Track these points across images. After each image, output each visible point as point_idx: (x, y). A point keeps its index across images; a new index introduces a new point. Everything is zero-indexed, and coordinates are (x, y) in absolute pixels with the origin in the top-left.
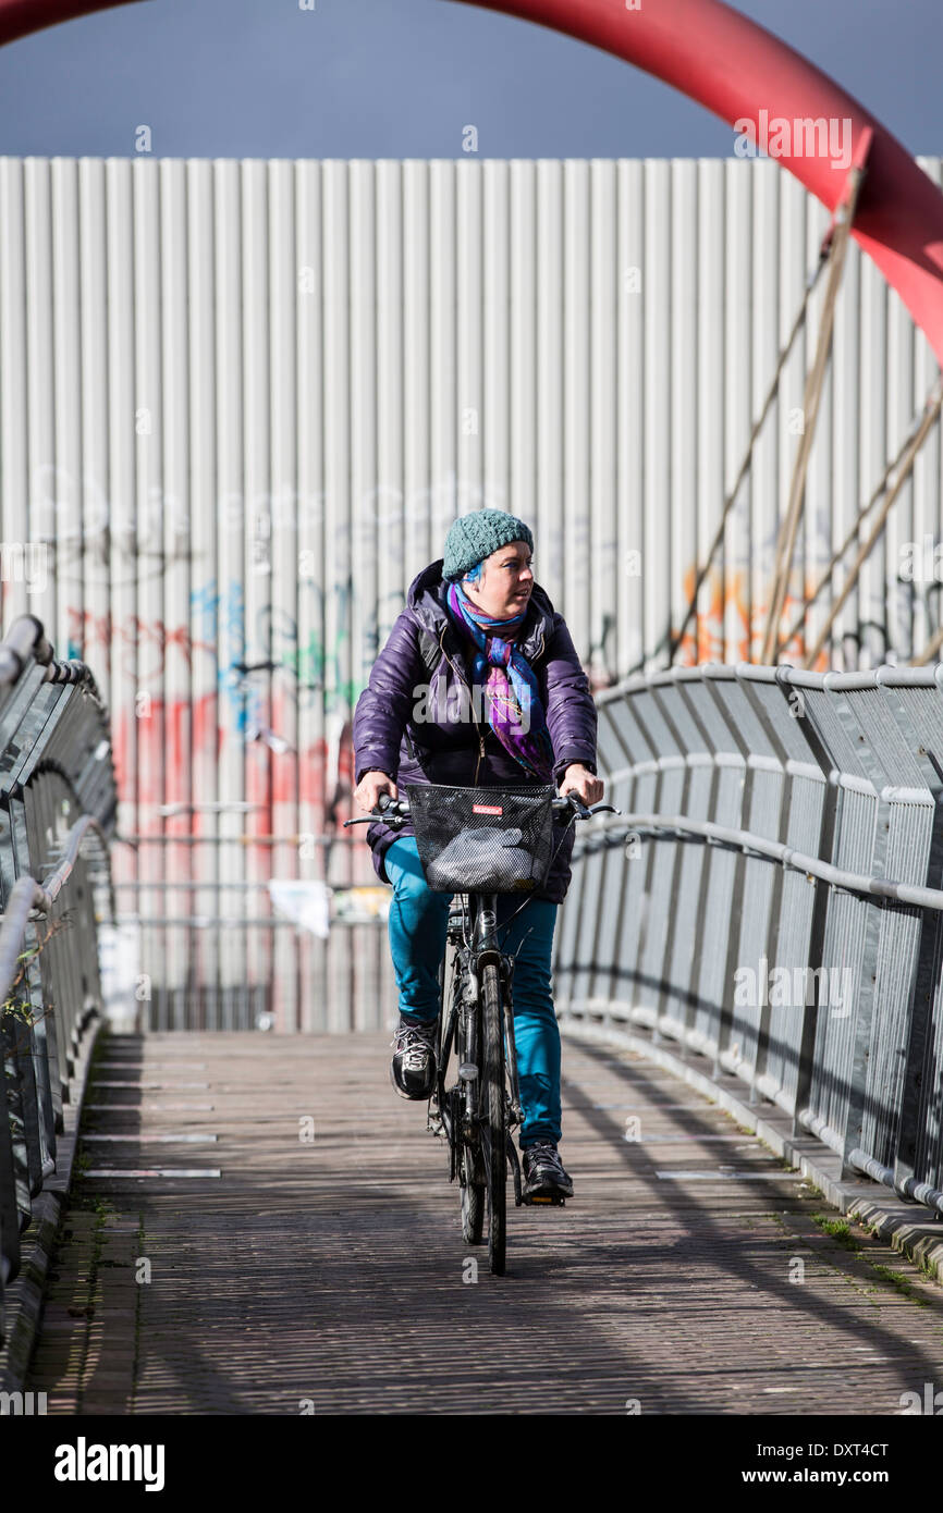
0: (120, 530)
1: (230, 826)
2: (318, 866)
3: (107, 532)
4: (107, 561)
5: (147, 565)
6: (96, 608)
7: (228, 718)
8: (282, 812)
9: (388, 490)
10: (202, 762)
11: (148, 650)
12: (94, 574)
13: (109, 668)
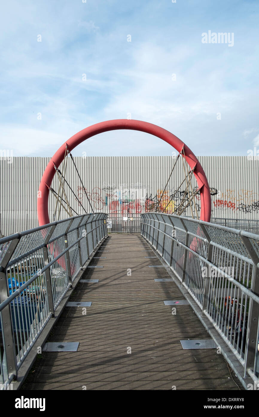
0: (110, 187)
1: (120, 212)
2: (127, 216)
3: (109, 187)
5: (113, 190)
6: (108, 194)
7: (119, 203)
8: (124, 211)
9: (133, 184)
10: (117, 206)
11: (113, 197)
12: (108, 191)
13: (110, 198)
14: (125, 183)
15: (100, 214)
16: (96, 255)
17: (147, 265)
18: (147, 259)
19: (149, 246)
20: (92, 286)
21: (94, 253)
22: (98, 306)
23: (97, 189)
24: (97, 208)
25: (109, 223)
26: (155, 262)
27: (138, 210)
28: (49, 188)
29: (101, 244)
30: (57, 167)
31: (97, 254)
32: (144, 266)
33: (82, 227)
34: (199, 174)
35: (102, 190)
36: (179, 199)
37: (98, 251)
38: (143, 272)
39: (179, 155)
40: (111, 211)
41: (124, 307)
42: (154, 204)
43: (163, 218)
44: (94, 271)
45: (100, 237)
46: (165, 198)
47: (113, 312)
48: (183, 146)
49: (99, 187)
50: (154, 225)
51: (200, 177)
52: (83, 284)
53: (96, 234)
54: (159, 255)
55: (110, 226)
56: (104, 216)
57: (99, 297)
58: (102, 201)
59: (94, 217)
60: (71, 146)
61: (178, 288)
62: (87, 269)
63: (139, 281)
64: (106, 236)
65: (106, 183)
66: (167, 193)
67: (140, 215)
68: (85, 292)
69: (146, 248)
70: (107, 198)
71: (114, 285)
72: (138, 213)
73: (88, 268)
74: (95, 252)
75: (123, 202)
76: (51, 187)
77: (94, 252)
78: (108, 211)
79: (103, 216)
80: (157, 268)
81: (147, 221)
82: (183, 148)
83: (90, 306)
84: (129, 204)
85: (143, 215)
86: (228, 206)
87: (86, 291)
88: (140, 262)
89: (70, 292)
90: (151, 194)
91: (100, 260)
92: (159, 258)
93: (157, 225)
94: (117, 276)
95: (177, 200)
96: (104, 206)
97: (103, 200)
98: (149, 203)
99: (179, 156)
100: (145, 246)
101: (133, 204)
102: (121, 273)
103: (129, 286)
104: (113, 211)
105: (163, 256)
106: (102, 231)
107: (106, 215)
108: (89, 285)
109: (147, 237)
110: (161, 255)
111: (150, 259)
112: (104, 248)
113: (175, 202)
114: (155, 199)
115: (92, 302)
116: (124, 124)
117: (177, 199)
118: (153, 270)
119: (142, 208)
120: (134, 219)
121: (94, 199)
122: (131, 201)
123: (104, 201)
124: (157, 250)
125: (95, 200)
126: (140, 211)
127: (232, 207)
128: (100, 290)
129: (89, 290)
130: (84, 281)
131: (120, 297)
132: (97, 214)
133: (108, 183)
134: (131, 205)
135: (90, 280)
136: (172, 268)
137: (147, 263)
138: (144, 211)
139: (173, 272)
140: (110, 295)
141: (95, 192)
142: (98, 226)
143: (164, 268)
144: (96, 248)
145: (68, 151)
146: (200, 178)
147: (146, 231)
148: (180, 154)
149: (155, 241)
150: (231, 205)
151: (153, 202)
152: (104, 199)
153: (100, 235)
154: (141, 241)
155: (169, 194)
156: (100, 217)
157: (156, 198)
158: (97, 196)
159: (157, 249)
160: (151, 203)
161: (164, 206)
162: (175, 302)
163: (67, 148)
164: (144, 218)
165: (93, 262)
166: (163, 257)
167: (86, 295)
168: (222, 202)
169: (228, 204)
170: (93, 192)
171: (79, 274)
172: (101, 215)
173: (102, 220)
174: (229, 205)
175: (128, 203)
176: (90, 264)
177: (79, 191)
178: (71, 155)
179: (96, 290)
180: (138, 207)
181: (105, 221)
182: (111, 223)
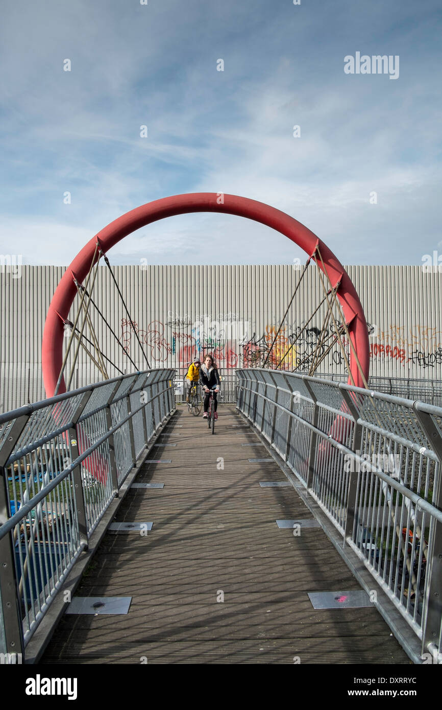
0: (181, 320)
3: (179, 321)
4: (179, 325)
5: (185, 326)
6: (177, 332)
7: (197, 349)
9: (221, 314)
11: (185, 339)
12: (177, 327)
13: (179, 341)
14: (207, 314)
15: (160, 373)
16: (150, 455)
17: (257, 482)
18: (254, 464)
19: (255, 433)
20: (136, 542)
21: (147, 451)
22: (146, 612)
23: (157, 323)
24: (157, 358)
25: (179, 386)
26: (272, 472)
27: (230, 363)
28: (64, 322)
29: (161, 429)
30: (80, 281)
31: (154, 452)
32: (253, 484)
33: (120, 402)
34: (347, 295)
35: (165, 326)
36: (305, 342)
37: (157, 445)
38: (250, 501)
39: (310, 261)
40: (182, 363)
41: (212, 615)
42: (260, 352)
43: (287, 381)
44: (145, 497)
45: (160, 414)
46: (279, 340)
47: (183, 635)
48: (317, 243)
49: (161, 321)
50: (266, 392)
51: (348, 301)
52: (116, 535)
53: (151, 410)
54: (278, 455)
55: (180, 391)
56: (168, 374)
57: (150, 578)
58: (165, 345)
59: (147, 378)
60: (106, 243)
61: (335, 548)
62: (130, 491)
63: (241, 528)
64: (173, 411)
65: (173, 313)
66: (283, 332)
67: (236, 372)
68: (118, 563)
69: (249, 437)
70: (175, 340)
71: (186, 539)
72: (231, 367)
73: (131, 488)
74: (150, 447)
75: (204, 348)
76: (68, 318)
77: (147, 448)
78: (177, 363)
79: (166, 374)
80: (277, 489)
81: (249, 384)
82: (317, 247)
83: (125, 611)
84: (215, 351)
85: (240, 372)
86: (392, 355)
87: (120, 559)
88: (242, 473)
89: (82, 566)
90: (254, 333)
91: (158, 467)
92: (279, 464)
93: (271, 394)
94: (194, 512)
95: (300, 344)
96: (169, 355)
97: (167, 345)
98: (250, 349)
99: (308, 262)
100: (247, 432)
101: (222, 352)
102: (202, 502)
103: (222, 542)
104: (185, 363)
105: (287, 460)
106: (164, 403)
107: (172, 371)
108: (130, 538)
109: (248, 414)
110: (284, 457)
111: (261, 464)
112: (168, 437)
113: (298, 347)
114: (261, 342)
115: (133, 595)
116: (206, 201)
117: (302, 342)
118: (271, 493)
119: (239, 359)
120: (224, 379)
121: (151, 341)
122: (217, 346)
123: (169, 346)
124: (273, 445)
125: (153, 344)
126: (234, 363)
127: (400, 356)
128: (155, 556)
129: (128, 557)
130: (119, 527)
131: (201, 577)
132: (155, 373)
133: (177, 314)
134: (218, 353)
135: (133, 524)
136: (311, 491)
137: (256, 477)
138: (242, 364)
139: (315, 502)
140: (176, 572)
141: (153, 329)
142: (157, 394)
143: (291, 489)
144: (151, 439)
145: (100, 252)
146: (348, 304)
147: (247, 402)
148: (312, 260)
149: (267, 425)
150: (398, 354)
151: (258, 348)
152: (169, 342)
153: (160, 411)
154: (238, 421)
155: (286, 333)
156: (160, 377)
157: (263, 340)
158: (157, 336)
159: (272, 442)
160: (253, 349)
161: (278, 355)
162: (337, 598)
163: (98, 246)
164: (242, 377)
165: (144, 472)
166: (288, 463)
167: (119, 572)
168: (381, 347)
169: (392, 352)
170: (150, 328)
171: (109, 507)
172: (163, 373)
173: (165, 382)
174: (395, 354)
175: (213, 350)
176: (136, 480)
177: (125, 327)
178: (106, 259)
179: (146, 556)
180: (229, 356)
181: (170, 382)
182: (181, 385)
